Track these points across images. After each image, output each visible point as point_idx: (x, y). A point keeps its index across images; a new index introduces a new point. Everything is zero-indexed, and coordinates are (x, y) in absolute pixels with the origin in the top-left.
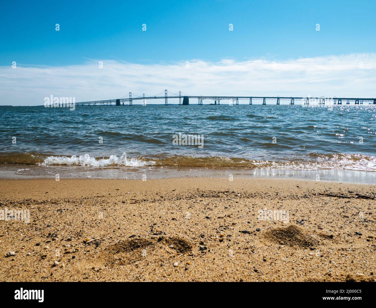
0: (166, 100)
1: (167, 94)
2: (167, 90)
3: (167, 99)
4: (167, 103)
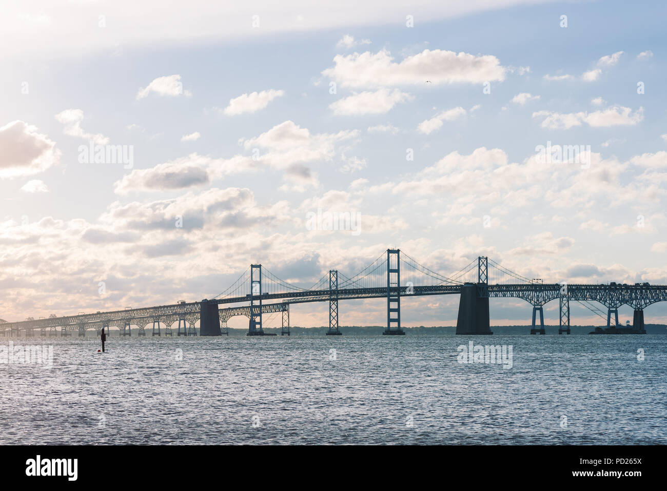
1: (398, 270)
2: (398, 252)
3: (398, 301)
4: (398, 320)
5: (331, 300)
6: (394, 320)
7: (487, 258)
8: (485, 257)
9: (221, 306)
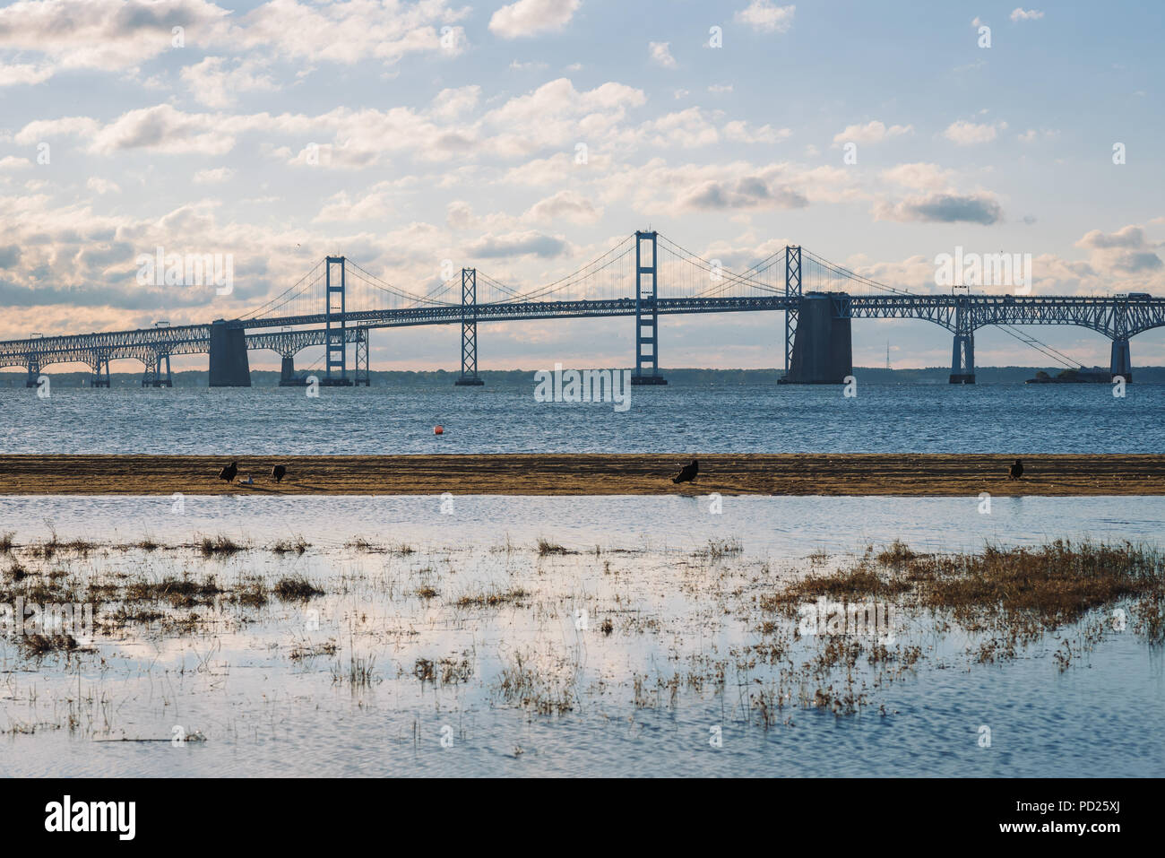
0: (647, 332)
1: (653, 270)
2: (653, 236)
3: (654, 323)
4: (654, 358)
5: (465, 322)
6: (647, 359)
7: (799, 249)
8: (797, 246)
9: (248, 332)
